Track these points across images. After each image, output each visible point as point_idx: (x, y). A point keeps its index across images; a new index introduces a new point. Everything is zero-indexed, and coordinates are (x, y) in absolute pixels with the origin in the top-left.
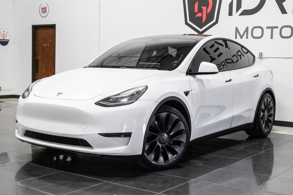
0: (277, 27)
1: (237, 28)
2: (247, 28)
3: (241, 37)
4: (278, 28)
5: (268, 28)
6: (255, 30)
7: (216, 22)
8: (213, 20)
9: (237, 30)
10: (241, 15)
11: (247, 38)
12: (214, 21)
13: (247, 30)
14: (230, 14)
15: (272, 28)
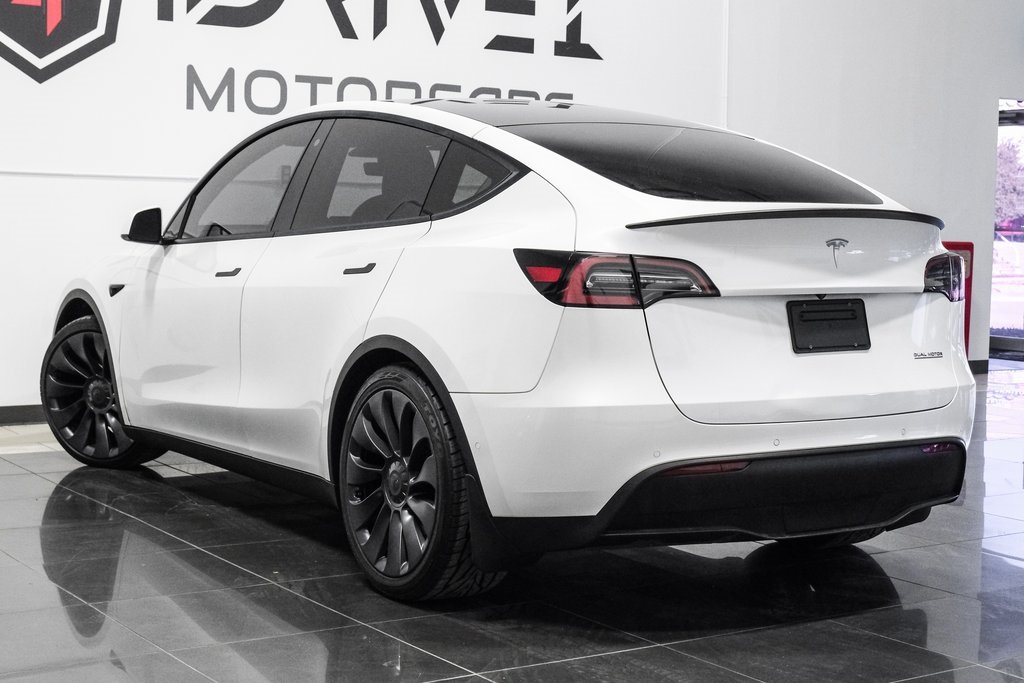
0: (328, 81)
1: (191, 69)
2: (230, 73)
3: (211, 104)
4: (331, 83)
5: (299, 79)
6: (257, 82)
7: (109, 38)
8: (94, 26)
9: (192, 77)
10: (204, 21)
11: (231, 108)
12: (100, 30)
13: (229, 78)
14: (165, 12)
15: (314, 81)
